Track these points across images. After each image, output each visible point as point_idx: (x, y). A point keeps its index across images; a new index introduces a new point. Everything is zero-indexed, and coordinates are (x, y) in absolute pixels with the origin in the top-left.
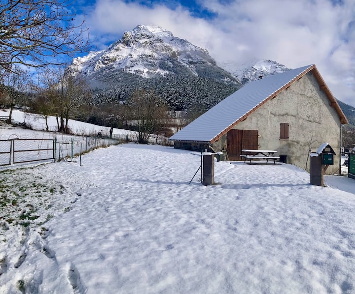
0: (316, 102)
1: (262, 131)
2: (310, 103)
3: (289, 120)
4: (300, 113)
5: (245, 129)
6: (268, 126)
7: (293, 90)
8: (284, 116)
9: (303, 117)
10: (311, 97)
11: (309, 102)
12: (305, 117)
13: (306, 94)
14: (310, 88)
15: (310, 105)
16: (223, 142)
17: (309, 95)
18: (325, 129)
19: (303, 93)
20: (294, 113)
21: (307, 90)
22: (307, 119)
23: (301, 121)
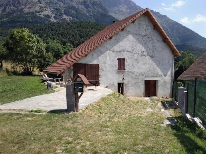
0: (150, 40)
1: (103, 65)
2: (144, 41)
3: (125, 55)
4: (135, 49)
5: (87, 63)
6: (107, 60)
7: (128, 31)
8: (121, 52)
9: (138, 52)
10: (145, 36)
11: (144, 39)
12: (140, 52)
13: (140, 33)
14: (144, 28)
15: (144, 42)
16: (70, 73)
17: (143, 34)
18: (158, 61)
19: (138, 32)
20: (130, 50)
21: (142, 30)
22: (142, 54)
23: (136, 56)
